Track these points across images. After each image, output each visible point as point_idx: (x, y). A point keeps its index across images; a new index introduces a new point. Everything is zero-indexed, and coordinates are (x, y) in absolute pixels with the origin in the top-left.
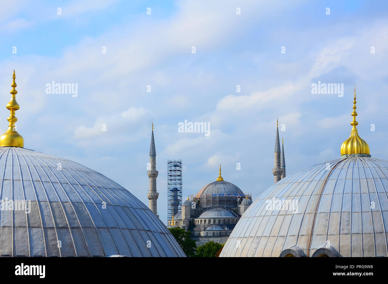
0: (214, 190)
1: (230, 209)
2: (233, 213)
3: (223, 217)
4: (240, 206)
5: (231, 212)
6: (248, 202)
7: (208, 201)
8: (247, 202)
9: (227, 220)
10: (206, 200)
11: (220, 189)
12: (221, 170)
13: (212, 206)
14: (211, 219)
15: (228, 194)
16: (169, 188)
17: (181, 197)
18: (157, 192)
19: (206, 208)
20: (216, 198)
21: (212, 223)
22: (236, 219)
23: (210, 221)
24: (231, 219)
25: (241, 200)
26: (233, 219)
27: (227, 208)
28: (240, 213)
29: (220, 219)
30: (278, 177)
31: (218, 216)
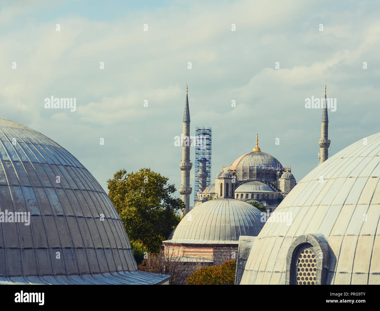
0: (251, 162)
1: (269, 183)
2: (272, 188)
3: (261, 191)
4: (280, 180)
5: (270, 186)
6: (289, 175)
7: (244, 173)
8: (287, 175)
9: (267, 195)
10: (243, 172)
11: (257, 161)
12: (258, 140)
13: (248, 179)
14: (249, 194)
15: (266, 167)
16: (197, 158)
17: (210, 168)
18: (190, 162)
19: (242, 181)
20: (253, 170)
21: (250, 197)
22: (276, 194)
23: (247, 195)
24: (270, 194)
25: (281, 173)
26: (272, 194)
27: (265, 182)
28: (280, 188)
29: (259, 193)
30: (325, 149)
31: (256, 190)
